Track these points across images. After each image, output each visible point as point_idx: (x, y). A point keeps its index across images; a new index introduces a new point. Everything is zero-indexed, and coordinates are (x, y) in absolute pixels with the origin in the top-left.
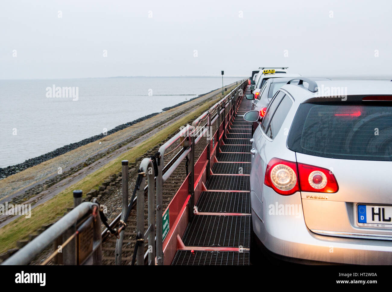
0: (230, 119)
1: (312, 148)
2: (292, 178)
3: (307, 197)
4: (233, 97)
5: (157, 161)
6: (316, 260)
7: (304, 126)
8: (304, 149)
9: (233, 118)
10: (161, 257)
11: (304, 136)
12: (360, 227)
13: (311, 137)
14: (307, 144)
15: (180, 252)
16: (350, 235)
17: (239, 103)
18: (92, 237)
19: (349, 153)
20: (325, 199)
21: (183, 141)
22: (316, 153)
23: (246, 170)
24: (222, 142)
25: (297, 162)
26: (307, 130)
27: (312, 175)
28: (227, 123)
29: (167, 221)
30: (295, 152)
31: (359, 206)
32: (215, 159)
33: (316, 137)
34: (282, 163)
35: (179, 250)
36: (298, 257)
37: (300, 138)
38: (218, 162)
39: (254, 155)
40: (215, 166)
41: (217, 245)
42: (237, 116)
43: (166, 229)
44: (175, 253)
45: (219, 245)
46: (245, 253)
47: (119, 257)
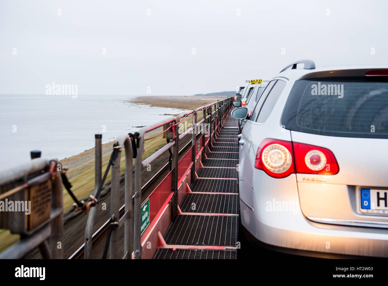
0: (216, 129)
1: (308, 126)
2: (286, 160)
3: (303, 180)
4: (220, 108)
5: (136, 142)
6: (313, 250)
7: (300, 103)
8: (300, 126)
9: (220, 129)
10: (139, 250)
11: (300, 113)
12: (363, 214)
13: (308, 115)
14: (303, 122)
15: (161, 250)
16: (351, 222)
17: (225, 116)
18: (49, 200)
19: (352, 131)
20: (324, 182)
21: (166, 130)
22: (313, 131)
23: (232, 174)
24: (208, 149)
25: (292, 142)
26: (303, 107)
27: (309, 156)
28: (213, 131)
29: (147, 213)
30: (290, 130)
31: (362, 190)
32: (200, 163)
33: (313, 114)
34: (275, 143)
35: (160, 248)
36: (293, 247)
37: (295, 116)
38: (203, 167)
39: (243, 145)
40: (200, 170)
41: (202, 244)
42: (223, 128)
43: (146, 221)
44: (156, 251)
45: (203, 243)
46: (231, 252)
47: (89, 242)
